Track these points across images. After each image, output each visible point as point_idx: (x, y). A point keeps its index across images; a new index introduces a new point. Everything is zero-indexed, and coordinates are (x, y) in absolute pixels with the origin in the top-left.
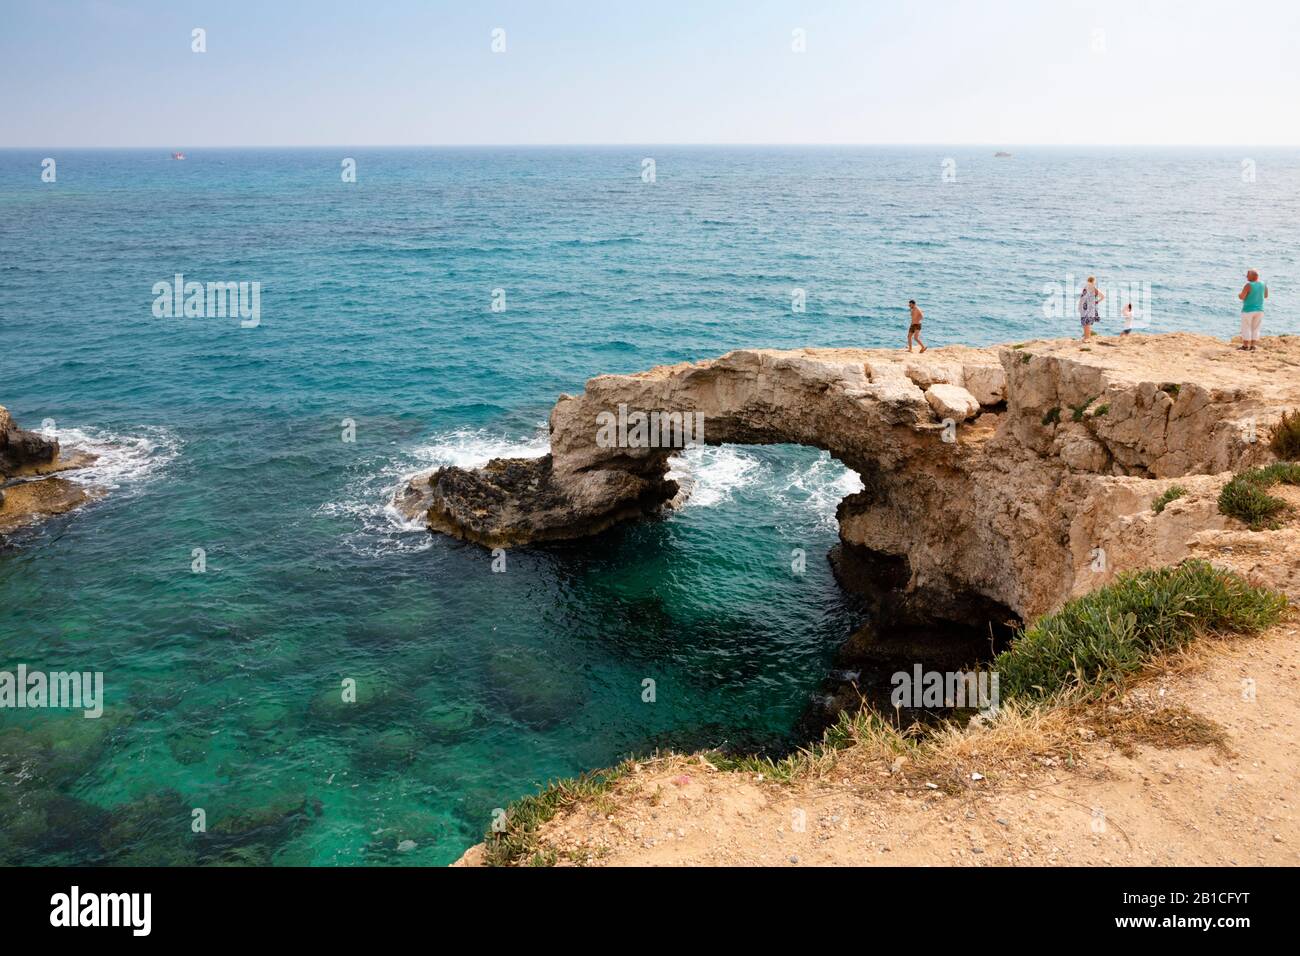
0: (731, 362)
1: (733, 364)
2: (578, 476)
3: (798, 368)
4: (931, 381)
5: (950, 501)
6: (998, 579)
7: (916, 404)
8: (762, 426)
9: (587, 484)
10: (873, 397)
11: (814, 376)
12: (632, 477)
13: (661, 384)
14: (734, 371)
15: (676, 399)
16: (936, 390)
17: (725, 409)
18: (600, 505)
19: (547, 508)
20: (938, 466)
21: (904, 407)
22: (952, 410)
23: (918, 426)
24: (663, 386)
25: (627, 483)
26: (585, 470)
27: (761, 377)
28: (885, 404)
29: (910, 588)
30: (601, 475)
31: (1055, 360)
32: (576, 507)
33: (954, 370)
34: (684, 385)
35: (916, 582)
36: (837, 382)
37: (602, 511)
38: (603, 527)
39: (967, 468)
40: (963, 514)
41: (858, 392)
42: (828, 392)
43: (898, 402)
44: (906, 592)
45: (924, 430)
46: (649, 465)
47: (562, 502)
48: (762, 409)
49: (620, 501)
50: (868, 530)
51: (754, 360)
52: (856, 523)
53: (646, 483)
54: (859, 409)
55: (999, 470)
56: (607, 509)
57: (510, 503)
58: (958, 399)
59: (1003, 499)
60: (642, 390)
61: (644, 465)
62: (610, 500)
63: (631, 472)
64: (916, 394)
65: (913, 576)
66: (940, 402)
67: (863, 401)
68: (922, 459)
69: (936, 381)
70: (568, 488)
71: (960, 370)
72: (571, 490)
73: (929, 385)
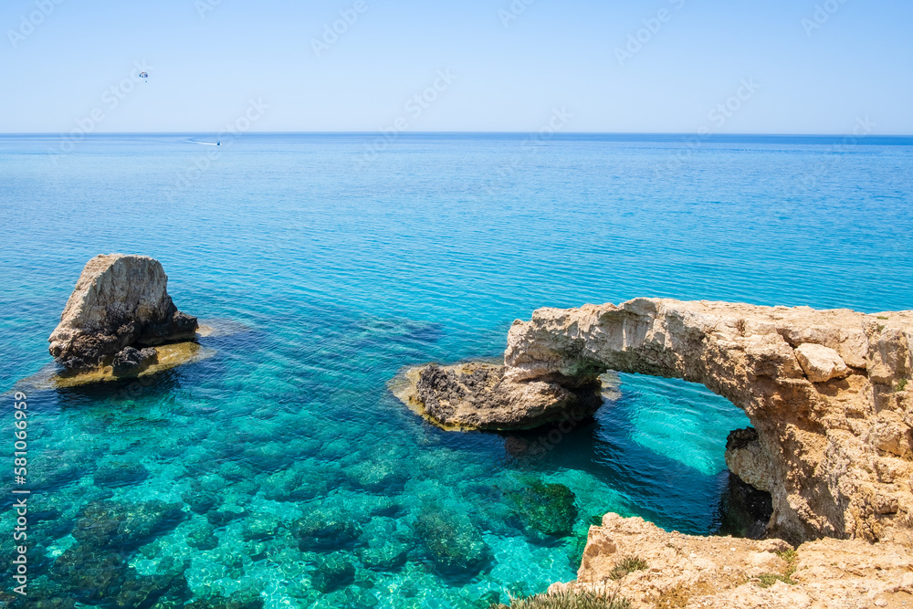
0: (634, 307)
1: (635, 309)
2: (521, 385)
3: (682, 318)
4: (803, 340)
5: (806, 452)
7: (782, 360)
8: (656, 362)
9: (526, 392)
10: (742, 349)
11: (695, 325)
12: (562, 391)
13: (584, 319)
14: (636, 315)
16: (805, 349)
17: (628, 345)
18: (533, 409)
19: (494, 406)
20: (799, 418)
21: (769, 361)
22: (817, 369)
23: (781, 380)
24: (585, 321)
25: (557, 395)
26: (527, 381)
27: (656, 322)
28: (751, 357)
29: (770, 524)
30: (538, 386)
32: (515, 408)
34: (600, 323)
35: (776, 521)
36: (713, 333)
37: (534, 414)
39: (826, 424)
40: (818, 466)
41: (729, 343)
42: (705, 341)
43: (764, 356)
44: (767, 526)
45: (786, 384)
47: (506, 403)
48: (656, 349)
50: (743, 464)
51: (651, 307)
52: (734, 456)
53: (574, 396)
54: (728, 358)
55: (852, 431)
56: (538, 413)
57: (468, 399)
58: (825, 360)
59: (848, 461)
61: (576, 381)
62: (541, 407)
63: (563, 386)
64: (784, 351)
65: (773, 514)
66: (809, 361)
67: (732, 351)
68: (784, 410)
69: (807, 340)
70: (512, 393)
72: (514, 395)
73: (800, 342)
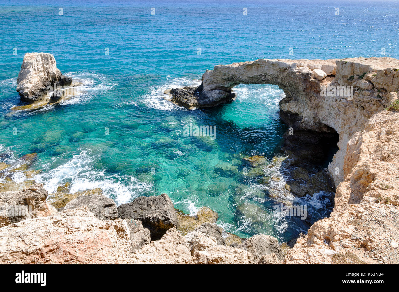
1: (259, 63)
2: (211, 91)
3: (278, 64)
6: (328, 119)
7: (311, 74)
9: (213, 93)
10: (299, 72)
11: (283, 66)
12: (224, 92)
13: (236, 67)
14: (259, 65)
15: (241, 72)
16: (315, 71)
17: (255, 75)
18: (217, 99)
19: (203, 99)
21: (308, 75)
22: (320, 76)
23: (311, 80)
24: (237, 68)
25: (223, 94)
26: (212, 90)
27: (266, 66)
28: (303, 74)
29: (302, 121)
30: (217, 91)
31: (354, 63)
32: (211, 99)
33: (320, 65)
34: (244, 68)
36: (289, 68)
37: (217, 100)
38: (217, 105)
40: (321, 102)
41: (295, 71)
42: (287, 70)
43: (306, 73)
45: (312, 81)
46: (228, 89)
47: (207, 98)
48: (266, 75)
49: (222, 98)
51: (265, 61)
53: (228, 94)
54: (295, 75)
56: (219, 100)
57: (193, 98)
58: (321, 73)
60: (231, 69)
61: (227, 89)
62: (220, 98)
64: (311, 72)
65: (303, 118)
66: (317, 74)
67: (296, 73)
69: (315, 68)
70: (208, 94)
71: (321, 66)
72: (208, 95)
73: (313, 69)
